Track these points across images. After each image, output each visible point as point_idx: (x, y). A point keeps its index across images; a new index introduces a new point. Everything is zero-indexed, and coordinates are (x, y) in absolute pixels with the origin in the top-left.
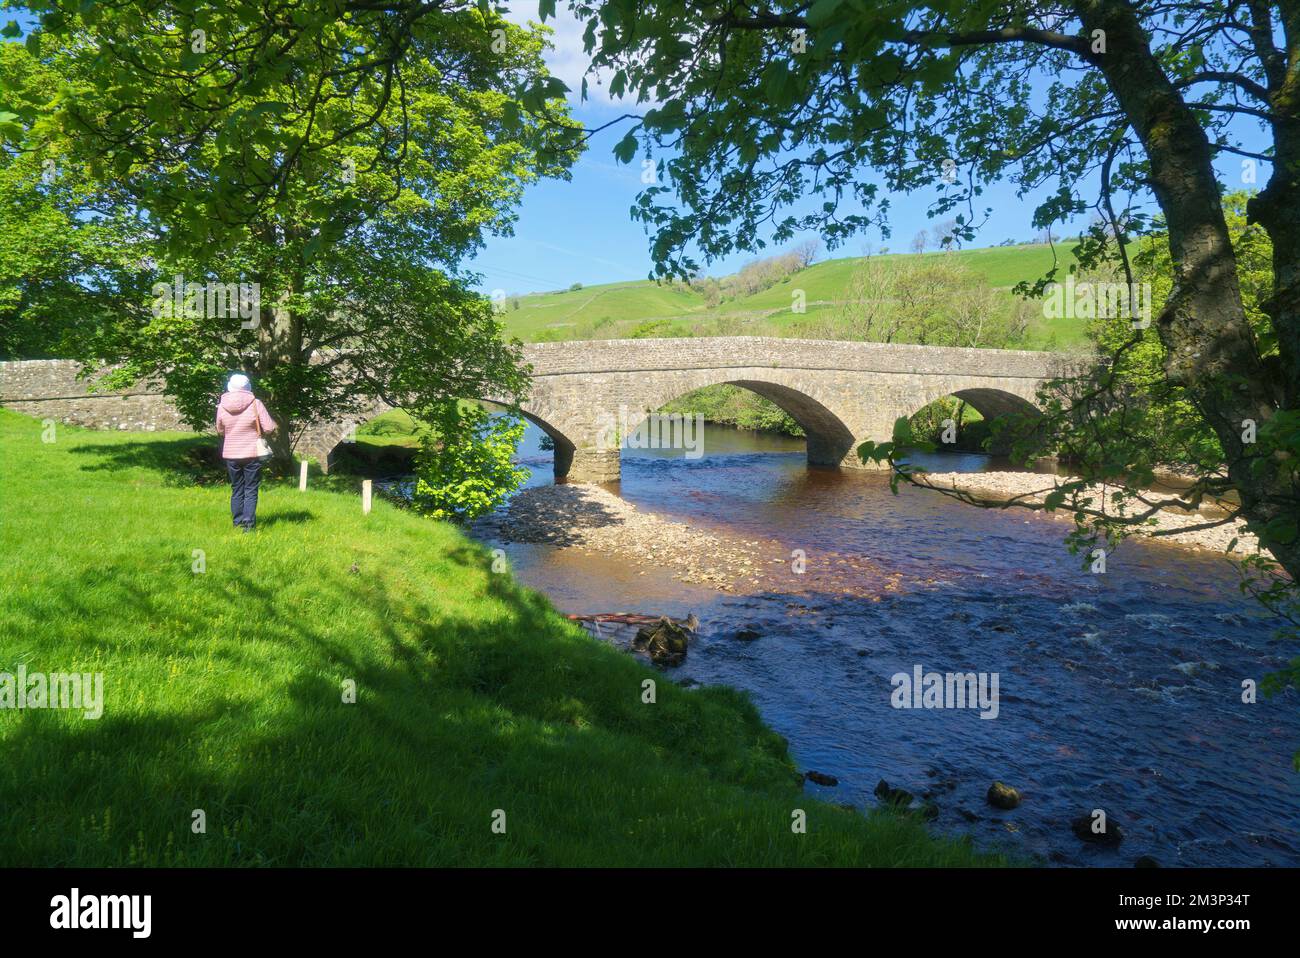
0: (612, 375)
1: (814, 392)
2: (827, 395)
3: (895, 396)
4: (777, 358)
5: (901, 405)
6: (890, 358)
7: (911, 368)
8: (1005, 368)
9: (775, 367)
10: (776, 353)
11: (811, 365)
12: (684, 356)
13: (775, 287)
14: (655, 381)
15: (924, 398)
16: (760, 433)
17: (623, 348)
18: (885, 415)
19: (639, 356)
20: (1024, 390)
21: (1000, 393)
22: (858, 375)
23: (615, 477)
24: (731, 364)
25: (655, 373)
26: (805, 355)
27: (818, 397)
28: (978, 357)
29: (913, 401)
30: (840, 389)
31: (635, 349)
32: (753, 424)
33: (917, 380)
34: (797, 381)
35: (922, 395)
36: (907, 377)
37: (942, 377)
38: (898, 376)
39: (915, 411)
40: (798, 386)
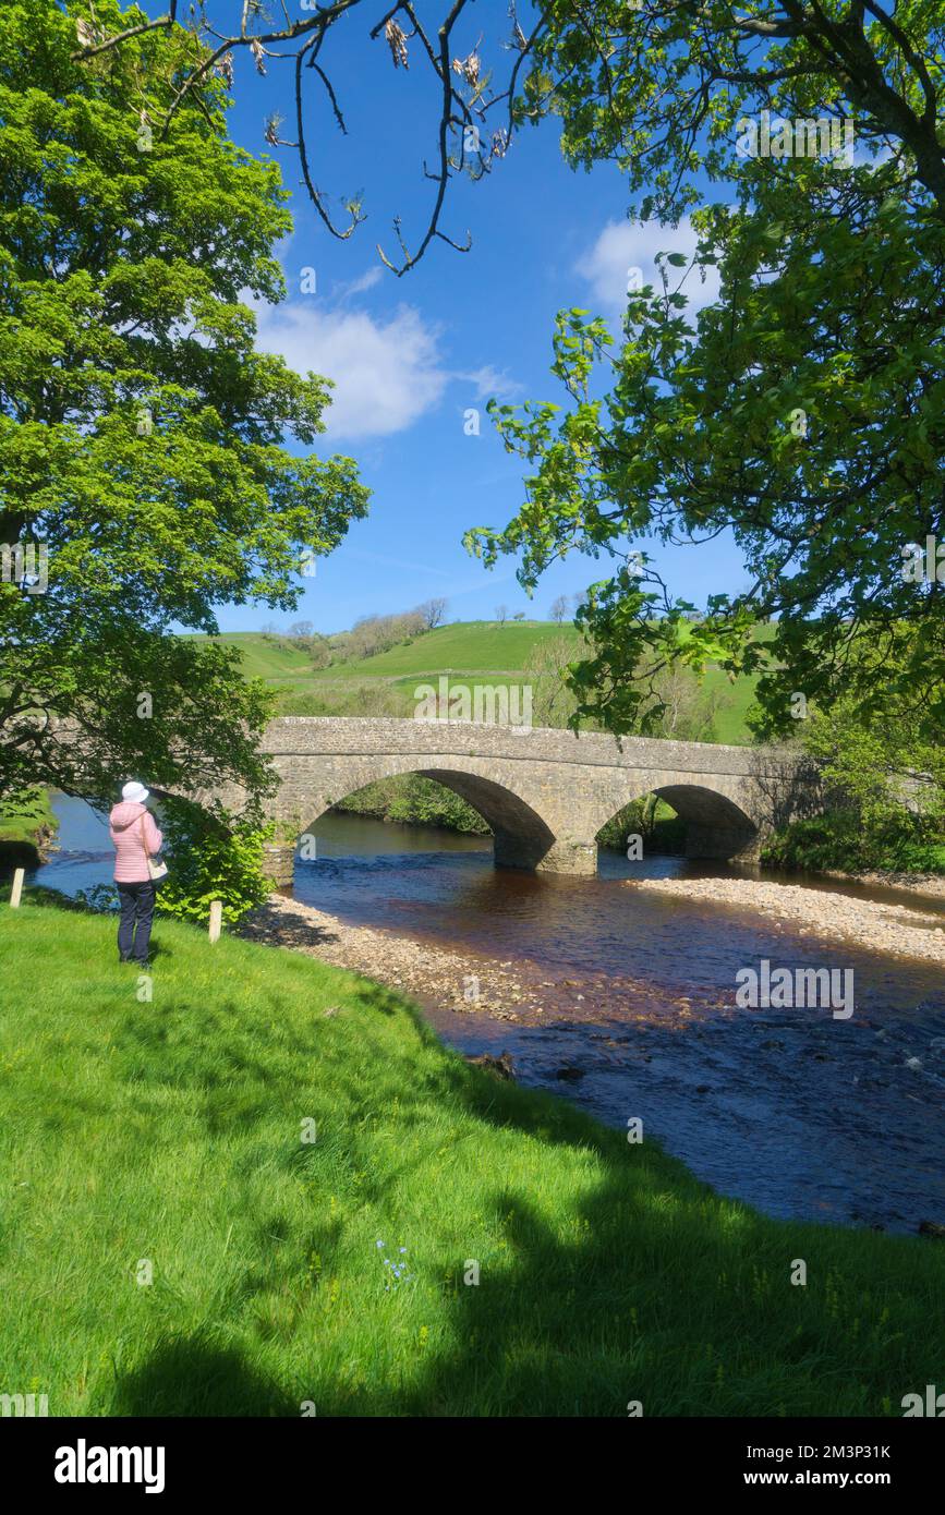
0: (288, 758)
1: (513, 785)
2: (527, 789)
3: (599, 792)
4: (474, 744)
5: (604, 801)
6: (594, 749)
7: (614, 761)
8: (709, 764)
9: (471, 755)
10: (473, 739)
11: (511, 754)
12: (370, 739)
13: (396, 650)
14: (337, 768)
15: (628, 795)
16: (414, 826)
17: (302, 727)
18: (587, 813)
19: (320, 738)
20: (727, 787)
21: (702, 791)
22: (561, 767)
23: (288, 881)
24: (423, 749)
25: (338, 758)
26: (503, 742)
27: (517, 791)
28: (682, 750)
29: (616, 798)
30: (541, 782)
31: (316, 729)
32: (405, 815)
33: (620, 774)
34: (496, 771)
35: (625, 790)
36: (610, 770)
37: (646, 771)
38: (602, 769)
39: (619, 808)
40: (496, 778)
